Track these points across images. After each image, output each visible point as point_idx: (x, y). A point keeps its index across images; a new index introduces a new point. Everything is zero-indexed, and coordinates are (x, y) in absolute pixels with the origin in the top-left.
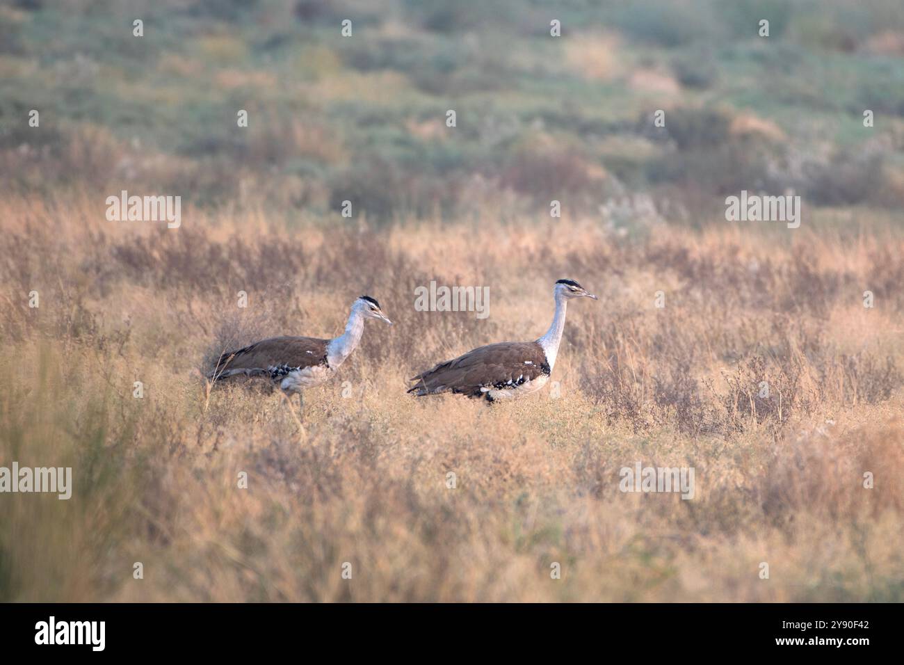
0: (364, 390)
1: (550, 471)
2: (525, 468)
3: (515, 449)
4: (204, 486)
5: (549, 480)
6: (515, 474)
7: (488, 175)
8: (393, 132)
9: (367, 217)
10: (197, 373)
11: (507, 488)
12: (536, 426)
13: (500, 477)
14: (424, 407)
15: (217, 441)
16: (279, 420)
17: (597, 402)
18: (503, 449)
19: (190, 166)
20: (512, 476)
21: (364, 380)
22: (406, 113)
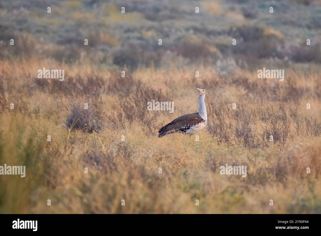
0: (126, 132)
1: (196, 162)
2: (186, 161)
3: (183, 154)
4: (68, 166)
5: (195, 165)
6: (183, 163)
7: (172, 51)
8: (136, 34)
9: (127, 67)
10: (64, 125)
11: (180, 168)
12: (191, 145)
13: (177, 164)
14: (148, 138)
15: (72, 150)
16: (94, 143)
17: (213, 136)
18: (178, 154)
19: (62, 48)
20: (181, 164)
21: (126, 128)
22: (142, 28)
